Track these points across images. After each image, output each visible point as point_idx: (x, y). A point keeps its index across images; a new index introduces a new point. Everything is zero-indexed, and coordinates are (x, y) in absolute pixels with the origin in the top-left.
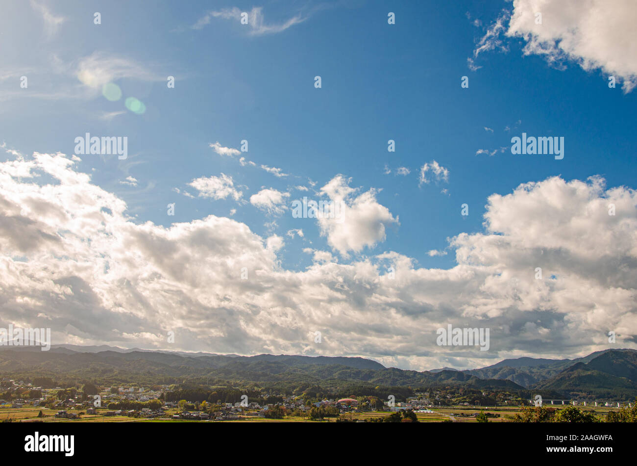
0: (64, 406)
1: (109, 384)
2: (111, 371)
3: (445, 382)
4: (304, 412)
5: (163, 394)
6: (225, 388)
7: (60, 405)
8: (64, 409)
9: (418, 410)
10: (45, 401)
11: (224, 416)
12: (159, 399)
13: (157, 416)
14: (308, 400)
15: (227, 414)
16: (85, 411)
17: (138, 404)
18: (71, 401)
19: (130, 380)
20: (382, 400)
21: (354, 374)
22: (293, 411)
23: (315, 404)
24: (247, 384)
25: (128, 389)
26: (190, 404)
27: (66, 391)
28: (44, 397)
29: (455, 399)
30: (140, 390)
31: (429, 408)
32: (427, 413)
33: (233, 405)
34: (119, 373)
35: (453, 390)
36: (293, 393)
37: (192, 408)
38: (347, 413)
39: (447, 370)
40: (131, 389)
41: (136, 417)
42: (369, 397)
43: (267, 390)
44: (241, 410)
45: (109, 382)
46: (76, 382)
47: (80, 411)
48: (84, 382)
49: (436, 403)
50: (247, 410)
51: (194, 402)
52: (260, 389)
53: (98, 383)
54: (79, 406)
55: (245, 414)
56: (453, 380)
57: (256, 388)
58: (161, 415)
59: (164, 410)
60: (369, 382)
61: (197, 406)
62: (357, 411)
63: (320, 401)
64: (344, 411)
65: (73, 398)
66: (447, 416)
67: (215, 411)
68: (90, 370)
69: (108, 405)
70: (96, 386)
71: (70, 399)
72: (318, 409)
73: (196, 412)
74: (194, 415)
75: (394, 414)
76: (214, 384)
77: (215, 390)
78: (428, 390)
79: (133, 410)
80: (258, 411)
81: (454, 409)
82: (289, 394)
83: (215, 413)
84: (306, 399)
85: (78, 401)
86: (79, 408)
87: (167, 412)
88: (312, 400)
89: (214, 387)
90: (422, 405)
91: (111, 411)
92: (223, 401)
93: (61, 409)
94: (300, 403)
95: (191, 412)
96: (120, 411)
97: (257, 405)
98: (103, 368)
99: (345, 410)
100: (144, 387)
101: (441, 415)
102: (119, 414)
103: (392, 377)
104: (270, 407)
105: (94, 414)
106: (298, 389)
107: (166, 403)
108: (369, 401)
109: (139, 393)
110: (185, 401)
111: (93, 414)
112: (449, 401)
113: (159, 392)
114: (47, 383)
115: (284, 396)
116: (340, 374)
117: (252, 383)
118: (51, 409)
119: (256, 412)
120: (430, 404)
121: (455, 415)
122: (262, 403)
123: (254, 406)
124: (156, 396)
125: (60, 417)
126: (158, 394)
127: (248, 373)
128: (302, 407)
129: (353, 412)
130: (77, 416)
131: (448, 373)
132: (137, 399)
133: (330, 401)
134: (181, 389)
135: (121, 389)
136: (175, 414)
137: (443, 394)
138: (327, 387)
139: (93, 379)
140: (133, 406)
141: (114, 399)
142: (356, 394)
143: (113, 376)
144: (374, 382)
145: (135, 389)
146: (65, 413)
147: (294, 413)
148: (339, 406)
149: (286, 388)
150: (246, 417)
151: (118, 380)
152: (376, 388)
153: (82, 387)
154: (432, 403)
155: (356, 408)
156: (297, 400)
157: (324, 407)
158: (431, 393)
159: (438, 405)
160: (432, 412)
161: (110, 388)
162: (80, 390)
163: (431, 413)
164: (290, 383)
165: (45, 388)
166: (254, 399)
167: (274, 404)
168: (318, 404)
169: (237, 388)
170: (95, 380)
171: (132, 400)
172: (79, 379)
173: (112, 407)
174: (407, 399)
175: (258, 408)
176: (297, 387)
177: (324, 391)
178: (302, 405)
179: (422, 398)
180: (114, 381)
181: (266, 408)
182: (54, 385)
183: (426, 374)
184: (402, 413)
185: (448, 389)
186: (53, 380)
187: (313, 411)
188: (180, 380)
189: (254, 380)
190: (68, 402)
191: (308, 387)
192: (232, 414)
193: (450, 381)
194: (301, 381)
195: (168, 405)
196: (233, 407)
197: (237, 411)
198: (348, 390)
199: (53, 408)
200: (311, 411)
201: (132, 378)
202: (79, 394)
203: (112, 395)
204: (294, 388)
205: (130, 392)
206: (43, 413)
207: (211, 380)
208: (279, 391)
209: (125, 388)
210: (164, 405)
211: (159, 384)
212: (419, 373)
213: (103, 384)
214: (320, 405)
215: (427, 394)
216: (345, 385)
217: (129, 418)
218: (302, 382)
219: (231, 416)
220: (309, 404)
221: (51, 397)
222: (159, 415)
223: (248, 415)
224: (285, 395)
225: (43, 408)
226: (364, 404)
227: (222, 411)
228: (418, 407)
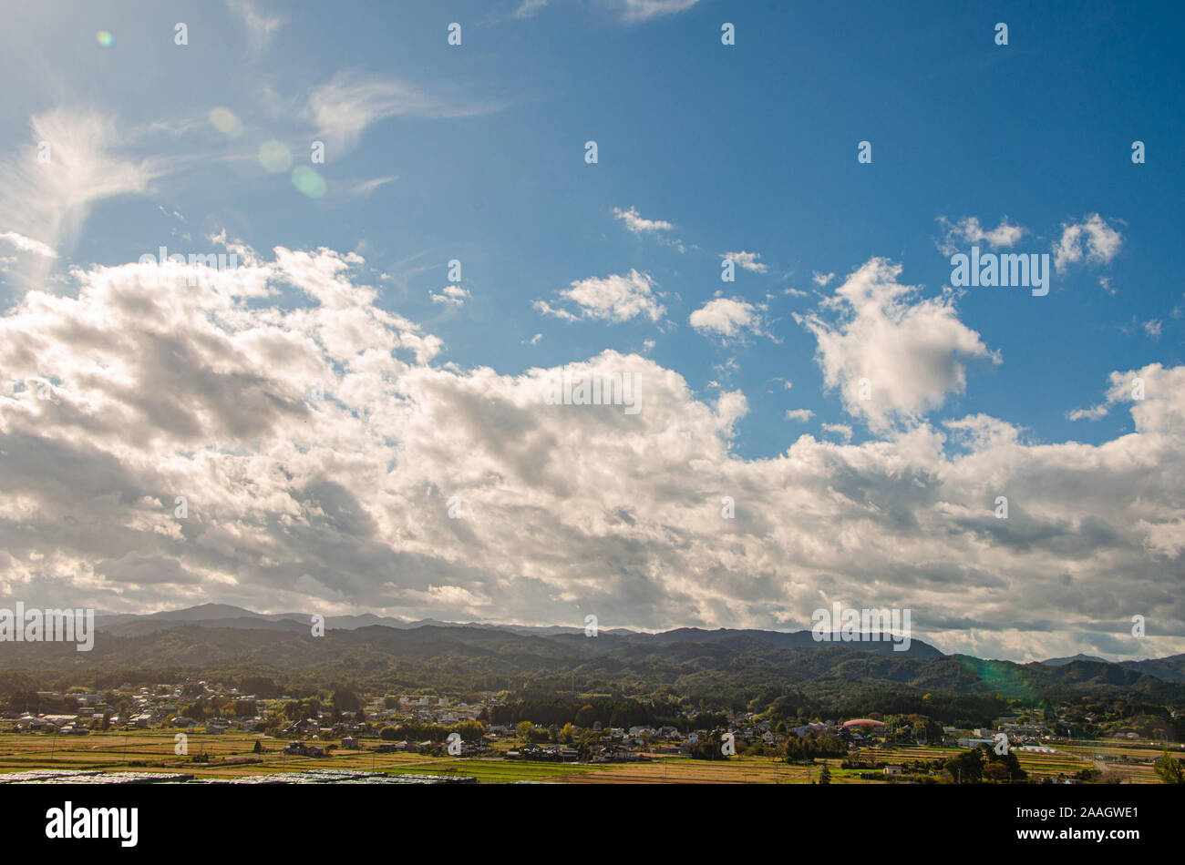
0: (300, 733)
1: (380, 690)
2: (383, 664)
3: (1079, 686)
4: (772, 746)
5: (484, 710)
6: (608, 698)
7: (291, 730)
8: (299, 738)
9: (1019, 745)
10: (263, 722)
11: (608, 755)
12: (477, 719)
13: (475, 754)
14: (780, 723)
15: (616, 750)
16: (338, 742)
17: (437, 730)
18: (310, 723)
19: (420, 683)
20: (938, 723)
21: (874, 667)
22: (749, 744)
23: (795, 730)
24: (653, 689)
25: (418, 699)
26: (539, 729)
27: (301, 703)
28: (262, 715)
29: (1106, 724)
30: (441, 702)
31: (1045, 742)
32: (1041, 752)
33: (627, 732)
34: (399, 669)
35: (1099, 704)
36: (749, 707)
37: (543, 738)
38: (863, 749)
39: (1083, 660)
40: (423, 701)
41: (435, 755)
42: (911, 716)
43: (694, 701)
44: (641, 742)
45: (381, 687)
46: (319, 685)
47: (329, 743)
48: (333, 686)
49: (1061, 731)
50: (654, 743)
51: (547, 727)
52: (680, 700)
53: (360, 687)
54: (327, 732)
55: (652, 749)
56: (1098, 682)
57: (671, 698)
58: (484, 752)
59: (490, 741)
60: (909, 684)
61: (554, 733)
62: (884, 746)
63: (806, 723)
64: (858, 745)
65: (314, 716)
66: (1087, 760)
67: (590, 744)
68: (342, 662)
69: (380, 732)
70: (356, 693)
71: (310, 720)
72: (801, 739)
73: (551, 746)
74: (549, 752)
75: (966, 754)
76: (585, 691)
77: (588, 701)
78: (1041, 703)
79: (429, 742)
80: (677, 745)
81: (1104, 745)
82: (739, 709)
83: (591, 748)
84: (776, 720)
85: (324, 723)
86: (326, 737)
87: (496, 745)
88: (788, 722)
89: (585, 696)
90: (1029, 734)
91: (387, 743)
92: (605, 725)
93: (294, 738)
94: (763, 729)
95: (542, 746)
96: (405, 742)
97: (675, 733)
98: (367, 659)
99: (858, 743)
100: (448, 696)
101: (1074, 759)
102: (403, 749)
103: (958, 676)
104: (701, 736)
105: (356, 748)
106: (757, 699)
107: (493, 728)
108: (911, 725)
109: (439, 707)
110: (529, 723)
111: (354, 749)
112: (1091, 728)
113: (478, 707)
114: (265, 688)
115: (729, 714)
116: (846, 667)
117: (663, 687)
118: (277, 737)
119: (673, 746)
120: (1047, 733)
121: (1108, 759)
122: (685, 727)
123: (669, 733)
124: (472, 715)
125: (292, 753)
126: (476, 709)
127: (654, 668)
128: (768, 736)
129: (877, 747)
130: (325, 752)
131: (1085, 666)
132: (436, 720)
133: (827, 725)
134: (520, 701)
135: (404, 700)
136: (511, 750)
137: (1075, 712)
138: (819, 695)
139: (350, 680)
140: (428, 734)
141: (392, 720)
142: (881, 711)
143: (386, 675)
144: (919, 685)
145: (430, 699)
146: (301, 745)
147: (752, 748)
148: (846, 735)
149: (733, 696)
150: (653, 755)
151: (397, 682)
152: (925, 697)
153: (330, 696)
154: (1052, 731)
155: (883, 740)
156: (758, 721)
157: (813, 737)
158: (1049, 709)
159: (1066, 735)
160: (1052, 751)
161: (382, 699)
162: (327, 703)
163: (1049, 753)
164: (741, 686)
165: (261, 698)
166: (667, 719)
167: (710, 730)
168: (800, 731)
169: (632, 697)
170: (354, 683)
171: (425, 721)
172: (323, 681)
173: (389, 735)
174: (994, 722)
175: (677, 739)
176: (757, 695)
177: (812, 704)
178: (768, 733)
179: (1027, 720)
180: (389, 685)
181: (693, 738)
182: (279, 693)
183: (1035, 671)
184: (984, 751)
185: (1086, 702)
186: (276, 683)
187: (791, 744)
188: (519, 681)
189: (667, 682)
190: (305, 724)
191: (779, 696)
192: (625, 750)
193: (1091, 684)
194: (764, 682)
195: (496, 732)
196: (626, 736)
197: (634, 743)
198: (865, 702)
199: (279, 736)
200: (786, 745)
201: (423, 678)
202: (325, 709)
203: (387, 712)
204: (750, 696)
205: (421, 707)
206: (263, 745)
207: (579, 682)
208: (718, 703)
209: (411, 699)
210: (488, 732)
211: (476, 689)
212: (1019, 665)
213: (368, 691)
214: (807, 731)
215: (1040, 712)
216: (857, 691)
217: (421, 757)
218: (766, 685)
219: (622, 755)
220: (782, 729)
221: (274, 715)
222: (481, 752)
223: (657, 751)
224: (731, 712)
225: (262, 735)
226: (899, 731)
227: (604, 743)
228: (1020, 739)
